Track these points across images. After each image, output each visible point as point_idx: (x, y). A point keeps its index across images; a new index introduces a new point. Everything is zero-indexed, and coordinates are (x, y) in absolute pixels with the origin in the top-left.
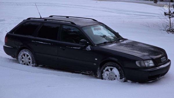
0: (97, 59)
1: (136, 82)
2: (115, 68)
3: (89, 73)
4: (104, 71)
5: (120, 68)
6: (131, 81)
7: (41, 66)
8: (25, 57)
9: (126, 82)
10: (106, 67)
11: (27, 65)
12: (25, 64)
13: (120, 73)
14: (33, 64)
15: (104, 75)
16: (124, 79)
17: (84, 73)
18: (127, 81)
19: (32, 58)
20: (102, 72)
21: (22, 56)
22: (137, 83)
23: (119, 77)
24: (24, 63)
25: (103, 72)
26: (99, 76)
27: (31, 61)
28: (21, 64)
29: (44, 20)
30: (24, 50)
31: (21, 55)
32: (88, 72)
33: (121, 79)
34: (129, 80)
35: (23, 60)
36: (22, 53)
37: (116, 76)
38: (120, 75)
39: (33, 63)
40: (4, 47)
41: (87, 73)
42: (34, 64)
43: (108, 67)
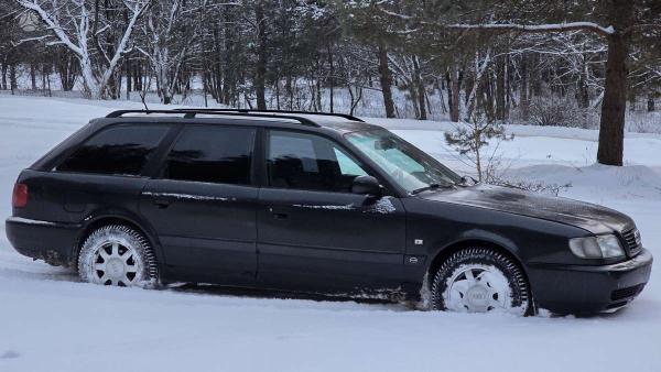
0: (421, 242)
1: (568, 314)
2: (493, 268)
3: (386, 297)
4: (450, 281)
5: (510, 267)
6: (551, 310)
7: (179, 284)
8: (109, 257)
9: (533, 315)
10: (457, 266)
11: (121, 284)
12: (109, 283)
13: (512, 285)
14: (146, 279)
15: (449, 298)
16: (525, 305)
17: (365, 296)
18: (538, 312)
19: (144, 258)
20: (442, 287)
21: (97, 252)
22: (570, 316)
23: (510, 300)
24: (104, 279)
25: (446, 286)
26: (426, 302)
27: (138, 268)
28: (95, 282)
29: (183, 115)
30: (107, 229)
31: (95, 248)
32: (384, 293)
33: (515, 304)
34: (543, 308)
35: (101, 267)
36: (97, 241)
37: (496, 296)
38: (514, 290)
39: (147, 276)
40: (9, 223)
41: (380, 296)
42: (153, 280)
43: (465, 266)
